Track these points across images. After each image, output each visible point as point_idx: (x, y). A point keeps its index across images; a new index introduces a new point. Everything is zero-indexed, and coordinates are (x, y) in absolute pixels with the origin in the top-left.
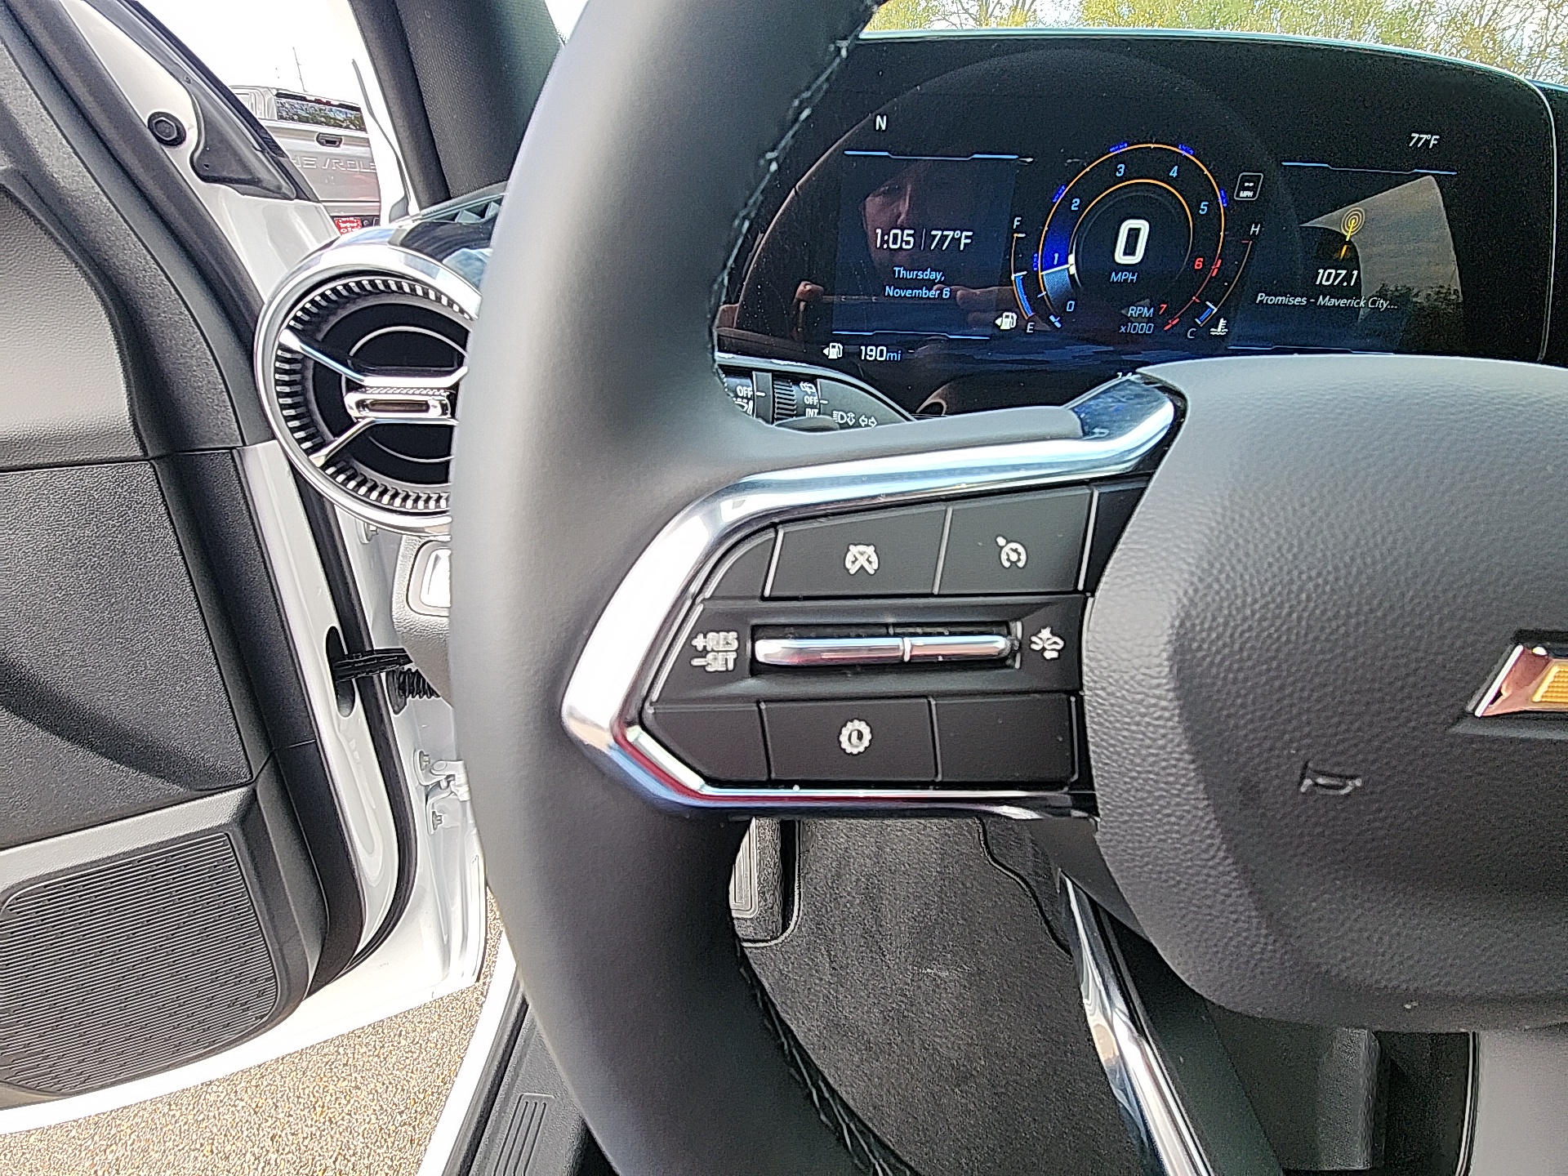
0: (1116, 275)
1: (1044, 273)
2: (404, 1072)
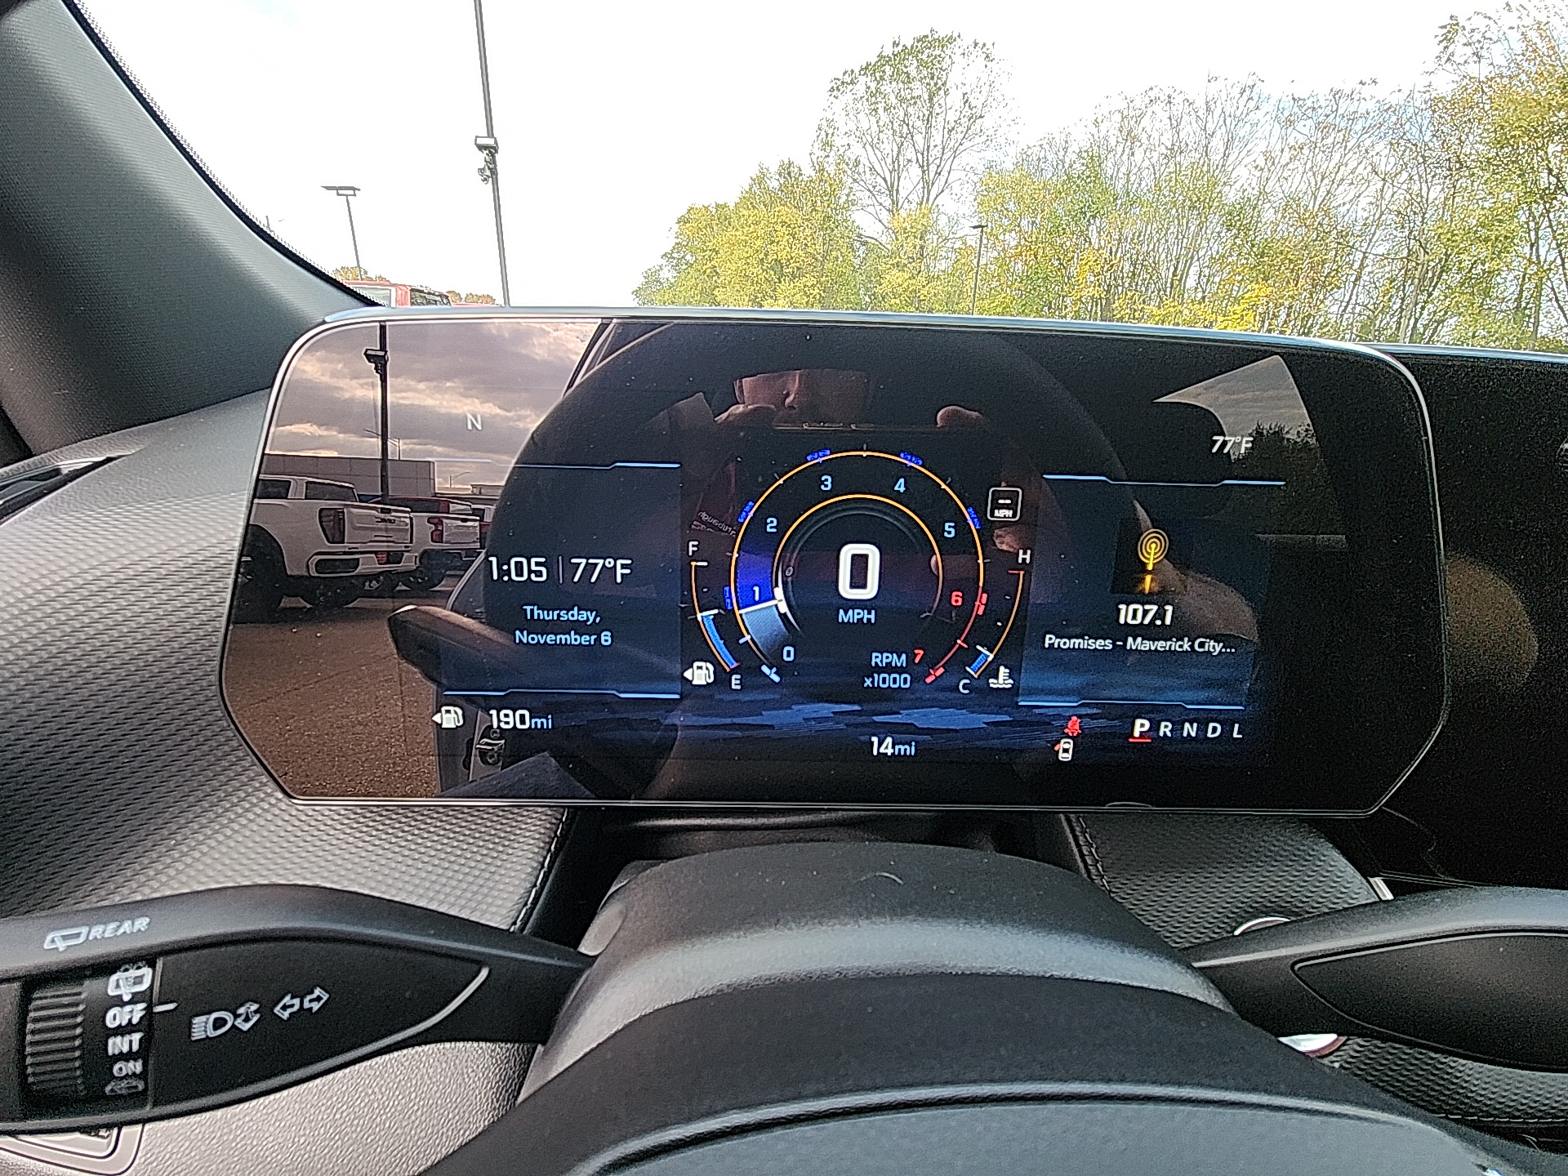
0: (846, 613)
1: (743, 611)
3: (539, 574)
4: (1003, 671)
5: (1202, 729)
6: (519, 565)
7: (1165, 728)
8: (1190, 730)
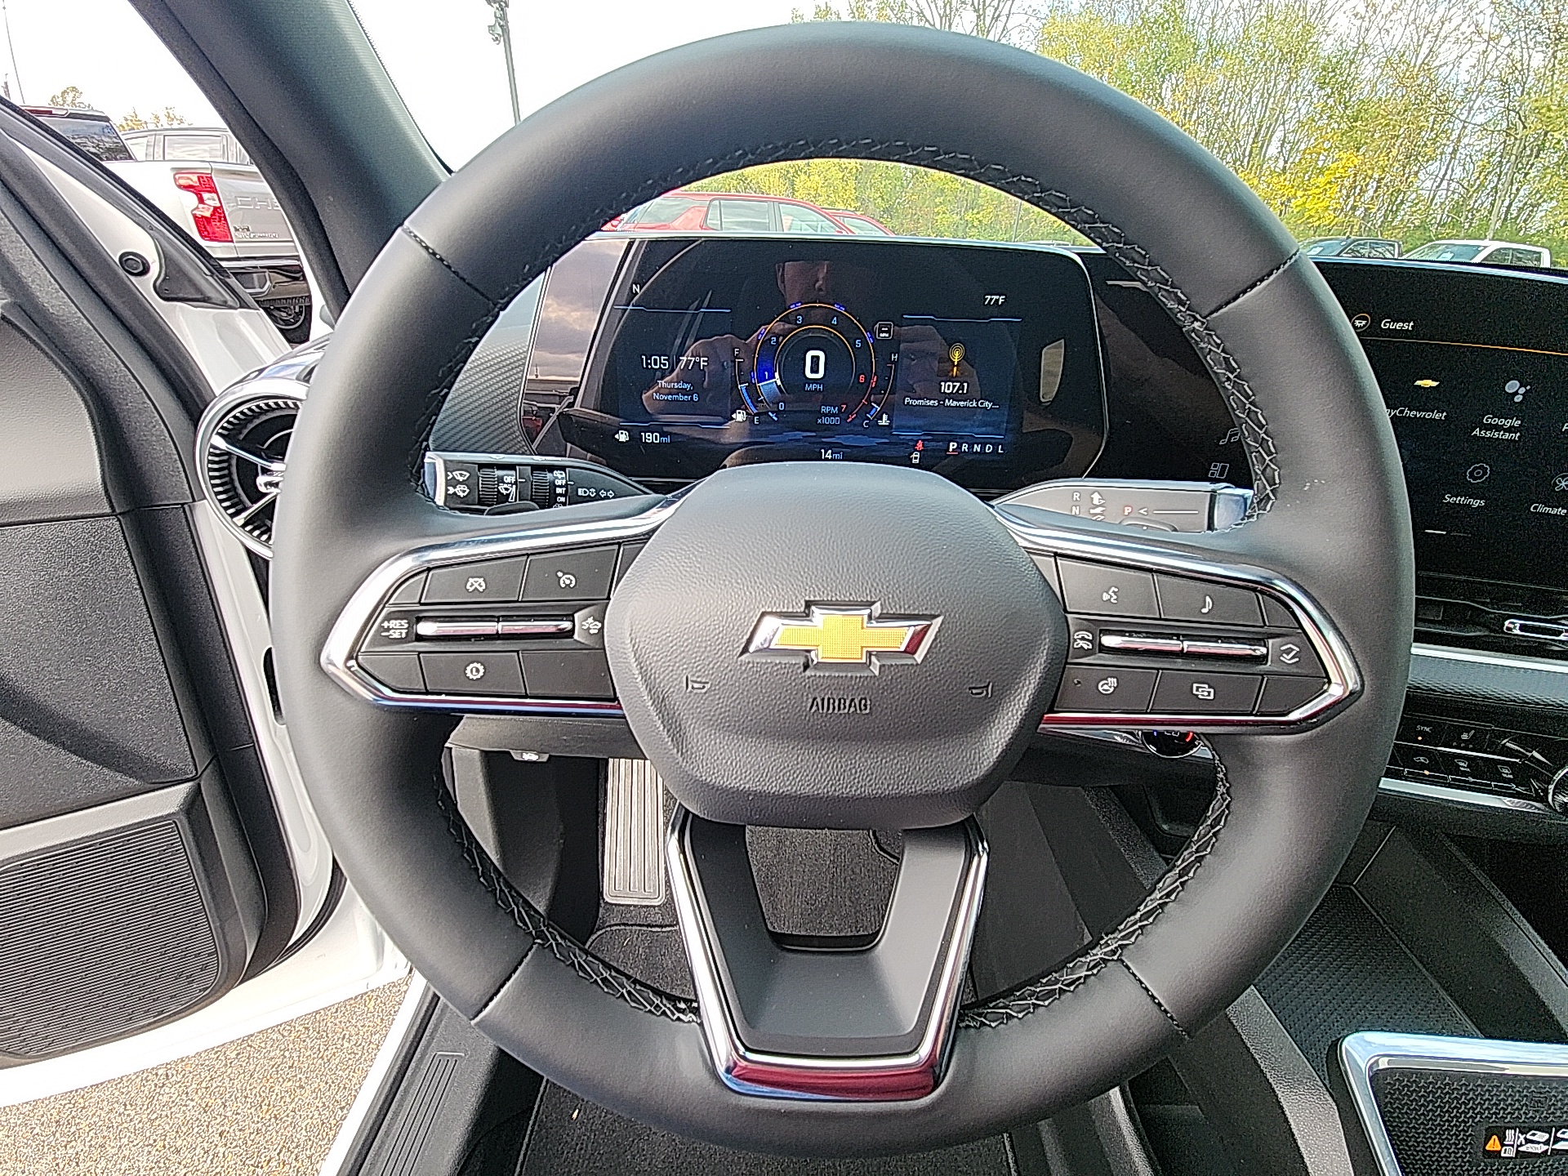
0: (808, 386)
1: (760, 384)
2: (347, 1072)
3: (665, 365)
4: (885, 417)
5: (983, 448)
6: (655, 360)
7: (965, 447)
8: (977, 448)
